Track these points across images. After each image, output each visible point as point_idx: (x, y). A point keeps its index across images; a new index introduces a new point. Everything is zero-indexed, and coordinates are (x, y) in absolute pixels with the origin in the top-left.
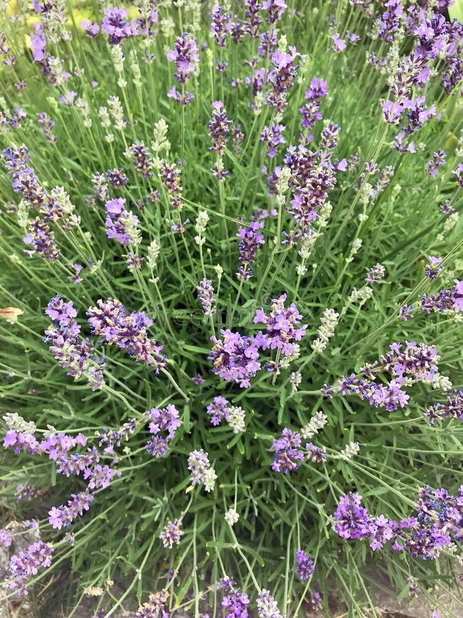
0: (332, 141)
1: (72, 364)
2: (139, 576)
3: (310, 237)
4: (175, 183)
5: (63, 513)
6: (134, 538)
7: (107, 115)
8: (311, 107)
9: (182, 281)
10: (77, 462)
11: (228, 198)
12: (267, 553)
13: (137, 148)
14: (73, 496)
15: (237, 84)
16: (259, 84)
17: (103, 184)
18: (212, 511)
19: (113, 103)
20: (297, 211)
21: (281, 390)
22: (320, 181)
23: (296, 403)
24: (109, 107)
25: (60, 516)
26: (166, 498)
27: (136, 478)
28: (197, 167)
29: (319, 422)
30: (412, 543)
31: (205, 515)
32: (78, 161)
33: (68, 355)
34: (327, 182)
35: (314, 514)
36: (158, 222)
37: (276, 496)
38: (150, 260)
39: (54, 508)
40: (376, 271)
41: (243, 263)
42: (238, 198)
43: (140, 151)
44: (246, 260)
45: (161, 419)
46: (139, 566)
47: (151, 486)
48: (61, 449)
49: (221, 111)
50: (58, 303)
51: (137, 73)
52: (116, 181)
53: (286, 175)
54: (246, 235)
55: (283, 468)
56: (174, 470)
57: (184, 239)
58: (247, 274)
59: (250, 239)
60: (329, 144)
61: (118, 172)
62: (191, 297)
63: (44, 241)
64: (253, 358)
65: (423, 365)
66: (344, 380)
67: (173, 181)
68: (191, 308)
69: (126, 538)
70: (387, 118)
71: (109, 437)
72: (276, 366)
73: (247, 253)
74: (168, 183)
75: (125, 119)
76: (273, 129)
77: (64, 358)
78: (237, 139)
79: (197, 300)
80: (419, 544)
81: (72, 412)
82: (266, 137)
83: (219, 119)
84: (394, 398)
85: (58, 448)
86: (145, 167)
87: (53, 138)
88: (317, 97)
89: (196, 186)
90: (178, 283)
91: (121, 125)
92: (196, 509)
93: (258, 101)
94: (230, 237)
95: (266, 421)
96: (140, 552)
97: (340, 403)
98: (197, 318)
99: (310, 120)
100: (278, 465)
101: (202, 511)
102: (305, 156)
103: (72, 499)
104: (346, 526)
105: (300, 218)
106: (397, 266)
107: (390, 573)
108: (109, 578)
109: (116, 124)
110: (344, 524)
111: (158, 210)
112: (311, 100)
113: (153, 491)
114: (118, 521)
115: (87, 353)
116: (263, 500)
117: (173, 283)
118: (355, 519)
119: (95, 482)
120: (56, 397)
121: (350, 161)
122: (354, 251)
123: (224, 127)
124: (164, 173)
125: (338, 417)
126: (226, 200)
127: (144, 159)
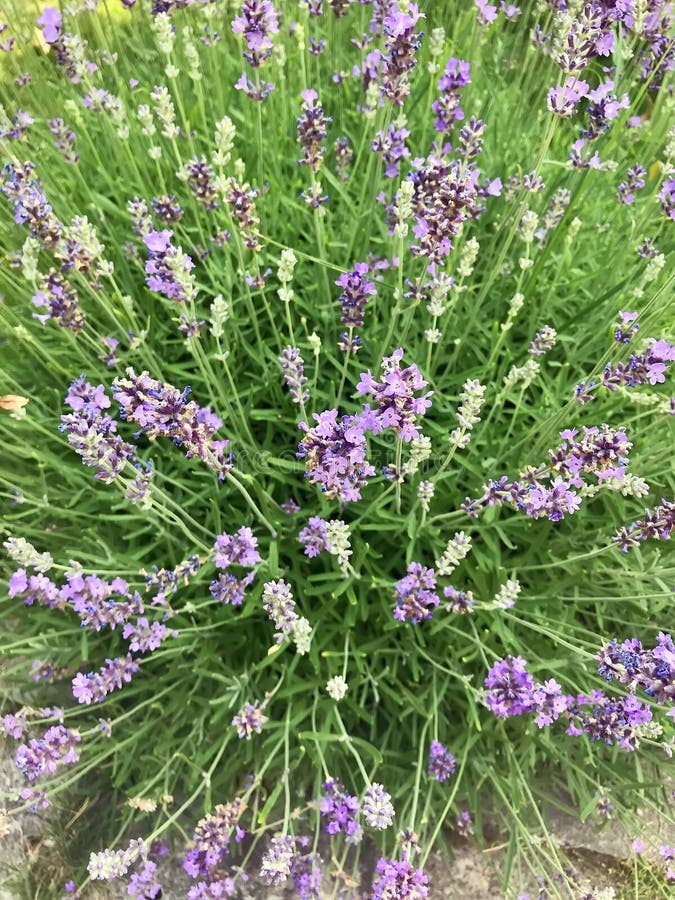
0: (473, 145)
1: (102, 462)
2: (207, 782)
3: (442, 283)
4: (248, 213)
5: (94, 683)
6: (201, 738)
7: (151, 117)
8: (447, 101)
9: (265, 367)
10: (111, 611)
11: (331, 244)
12: (394, 758)
13: (196, 166)
14: (108, 661)
15: (340, 78)
16: (373, 75)
17: (144, 215)
18: (313, 697)
19: (159, 97)
20: (424, 246)
21: (410, 520)
22: (453, 193)
23: (432, 538)
24: (154, 103)
25: (89, 686)
26: (245, 676)
27: (202, 652)
28: (286, 200)
29: (460, 547)
30: (593, 721)
31: (304, 702)
32: (112, 199)
33: (94, 448)
34: (462, 195)
35: (460, 702)
36: (229, 278)
37: (405, 674)
38: (215, 324)
39: (79, 675)
40: (544, 336)
41: (347, 325)
42: (345, 245)
43: (200, 170)
44: (351, 320)
45: (231, 547)
46: (207, 771)
47: (224, 660)
48: (90, 599)
49: (315, 104)
50: (83, 387)
51: (194, 59)
52: (165, 214)
53: (407, 191)
54: (349, 283)
55: (410, 616)
56: (258, 641)
57: (267, 305)
58: (353, 344)
59: (356, 288)
60: (470, 149)
61: (168, 201)
62: (278, 391)
63: (61, 301)
64: (357, 443)
65: (606, 456)
66: (492, 485)
67: (245, 210)
68: (280, 407)
69: (190, 736)
70: (554, 105)
71: (159, 578)
72: (399, 472)
73: (352, 311)
74: (238, 212)
75: (178, 122)
76: (392, 135)
77: (90, 452)
78: (342, 157)
79: (287, 396)
80: (603, 722)
81: (109, 554)
82: (380, 144)
83: (311, 116)
84: (560, 500)
85: (86, 596)
86: (207, 194)
87: (73, 156)
88: (454, 87)
89: (284, 230)
90: (260, 371)
91: (171, 131)
92: (289, 693)
93: (371, 97)
94: (333, 300)
95: (389, 567)
96: (209, 754)
97: (497, 540)
98: (288, 420)
99: (446, 120)
100: (403, 613)
101: (298, 697)
102: (435, 168)
103: (107, 666)
104: (502, 697)
105: (427, 254)
106: (578, 344)
107: (572, 786)
108: (166, 791)
109: (164, 130)
110: (499, 694)
111: (228, 261)
112: (447, 91)
113: (226, 667)
114: (179, 714)
115: (124, 452)
116: (385, 680)
117: (252, 371)
118: (515, 687)
119: (139, 642)
120: (87, 534)
121: (508, 186)
122: (513, 313)
123: (318, 128)
124: (233, 197)
125: (494, 560)
126: (327, 247)
127: (207, 182)
